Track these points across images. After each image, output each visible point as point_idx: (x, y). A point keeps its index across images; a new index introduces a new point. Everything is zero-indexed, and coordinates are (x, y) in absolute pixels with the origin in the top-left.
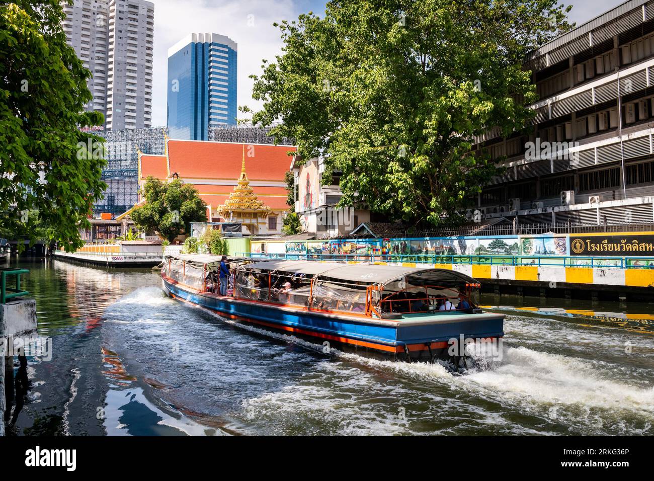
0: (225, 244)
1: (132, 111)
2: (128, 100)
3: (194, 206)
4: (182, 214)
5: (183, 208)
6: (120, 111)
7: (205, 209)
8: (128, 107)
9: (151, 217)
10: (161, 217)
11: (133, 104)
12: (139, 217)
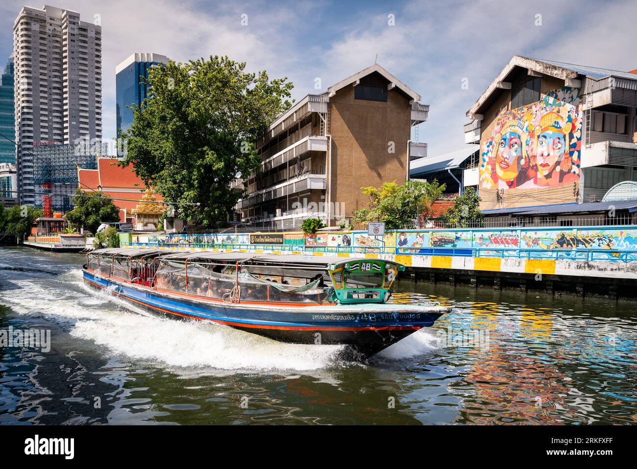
1: (85, 123)
2: (81, 114)
3: (109, 210)
4: (101, 216)
5: (101, 211)
6: (75, 123)
7: (117, 212)
8: (82, 120)
9: (80, 217)
10: (86, 218)
11: (86, 117)
12: (72, 218)
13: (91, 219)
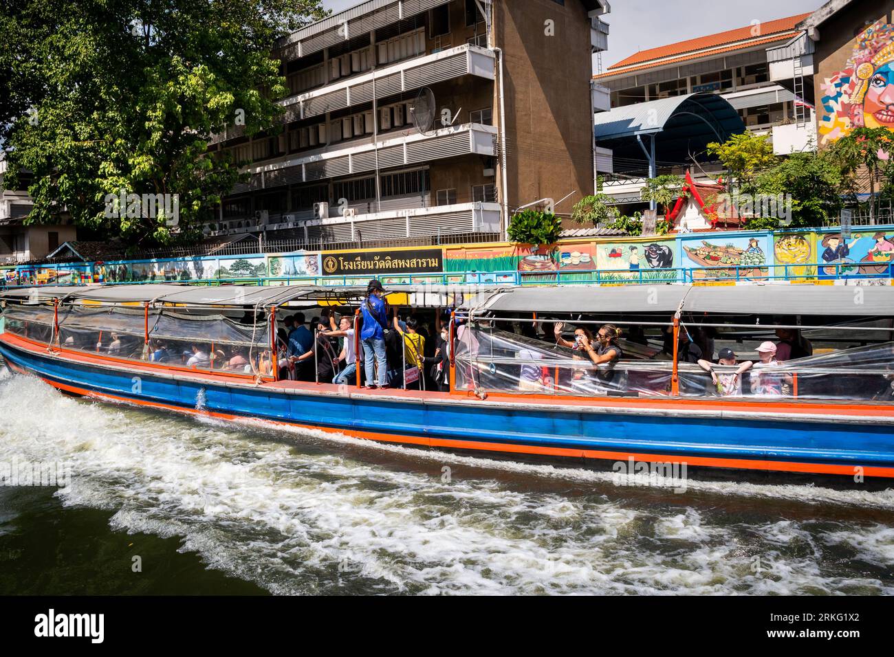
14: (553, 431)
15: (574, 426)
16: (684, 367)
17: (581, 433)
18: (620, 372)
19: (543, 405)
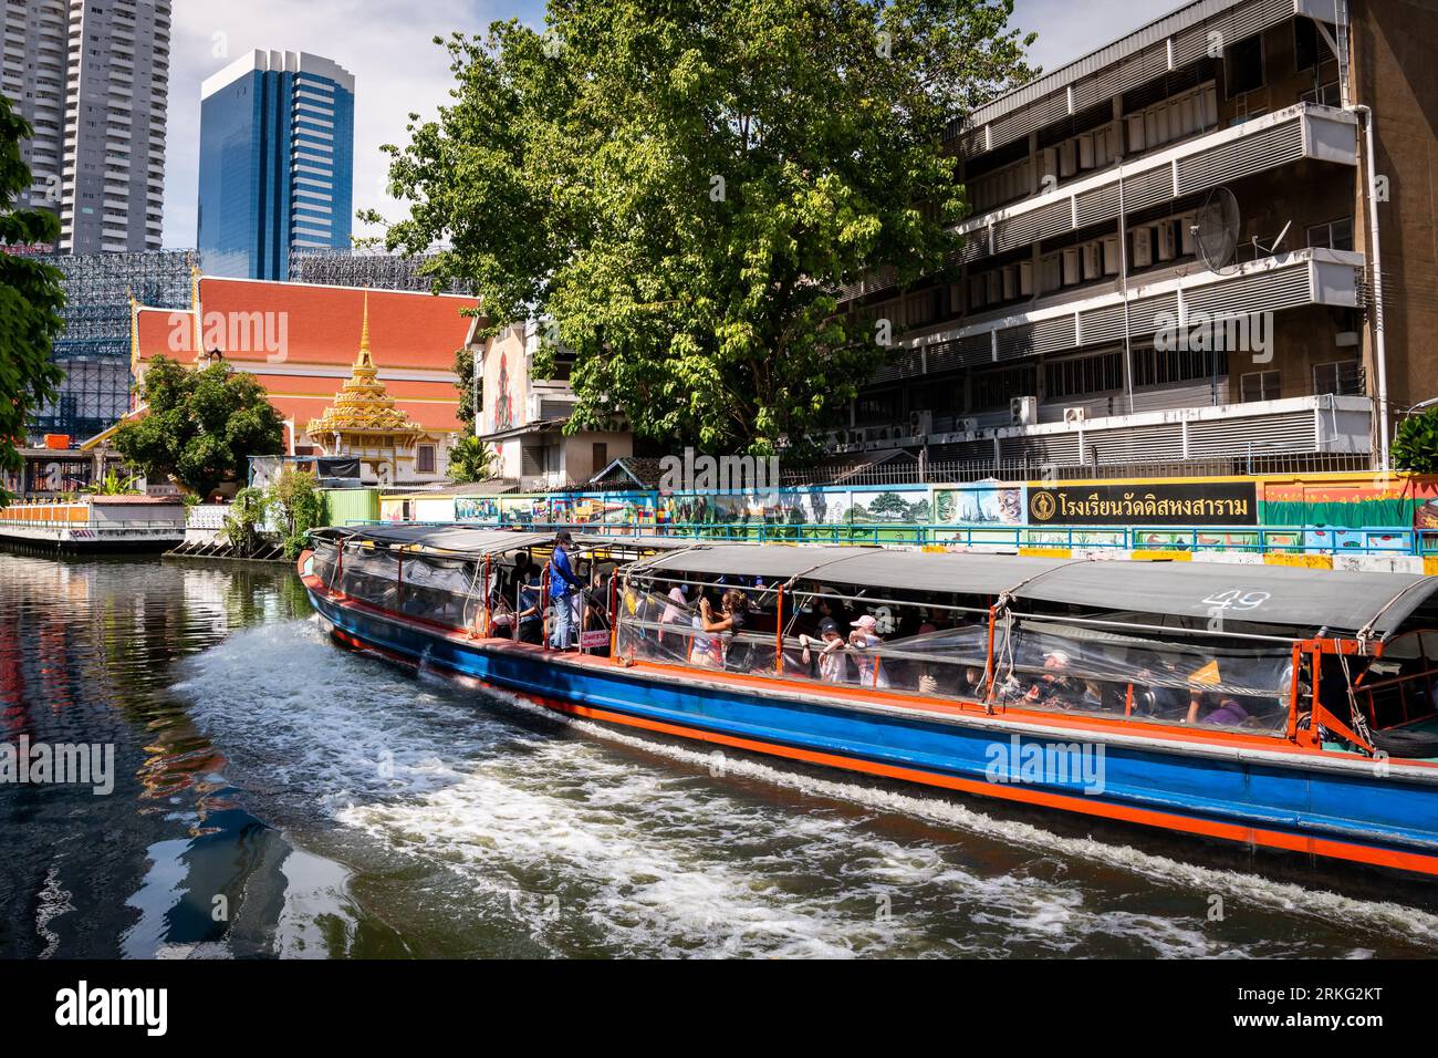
0: (324, 503)
1: (119, 212)
2: (109, 189)
3: (256, 420)
4: (230, 437)
5: (232, 424)
6: (90, 211)
7: (280, 428)
8: (109, 203)
9: (161, 443)
10: (182, 444)
11: (121, 198)
12: (132, 443)
13: (202, 447)
14: (680, 706)
15: (694, 703)
16: (788, 640)
17: (701, 712)
18: (746, 645)
19: (667, 677)
